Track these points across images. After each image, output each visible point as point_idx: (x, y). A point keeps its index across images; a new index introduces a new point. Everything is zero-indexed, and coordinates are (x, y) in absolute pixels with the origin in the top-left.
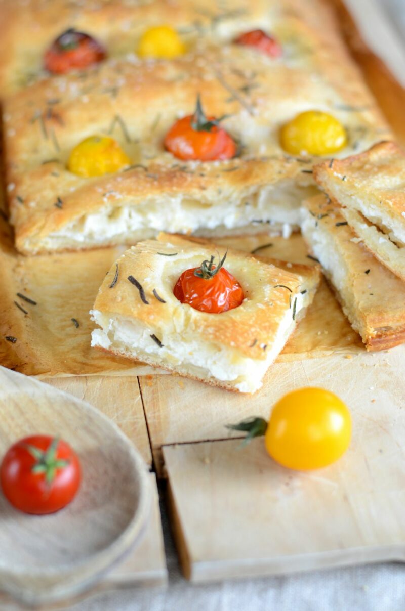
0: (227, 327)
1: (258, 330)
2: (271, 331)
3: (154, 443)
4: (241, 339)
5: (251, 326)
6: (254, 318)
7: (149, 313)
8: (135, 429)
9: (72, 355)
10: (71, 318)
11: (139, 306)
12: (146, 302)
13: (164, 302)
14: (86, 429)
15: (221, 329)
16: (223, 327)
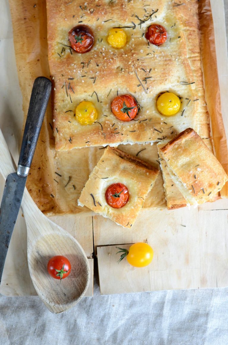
0: (120, 218)
1: (130, 218)
2: (134, 219)
3: (95, 245)
4: (124, 223)
5: (128, 217)
6: (129, 214)
7: (96, 209)
8: (89, 239)
9: (72, 203)
10: (73, 184)
11: (93, 206)
12: (95, 206)
13: (101, 206)
14: (73, 247)
15: (118, 218)
16: (119, 217)
